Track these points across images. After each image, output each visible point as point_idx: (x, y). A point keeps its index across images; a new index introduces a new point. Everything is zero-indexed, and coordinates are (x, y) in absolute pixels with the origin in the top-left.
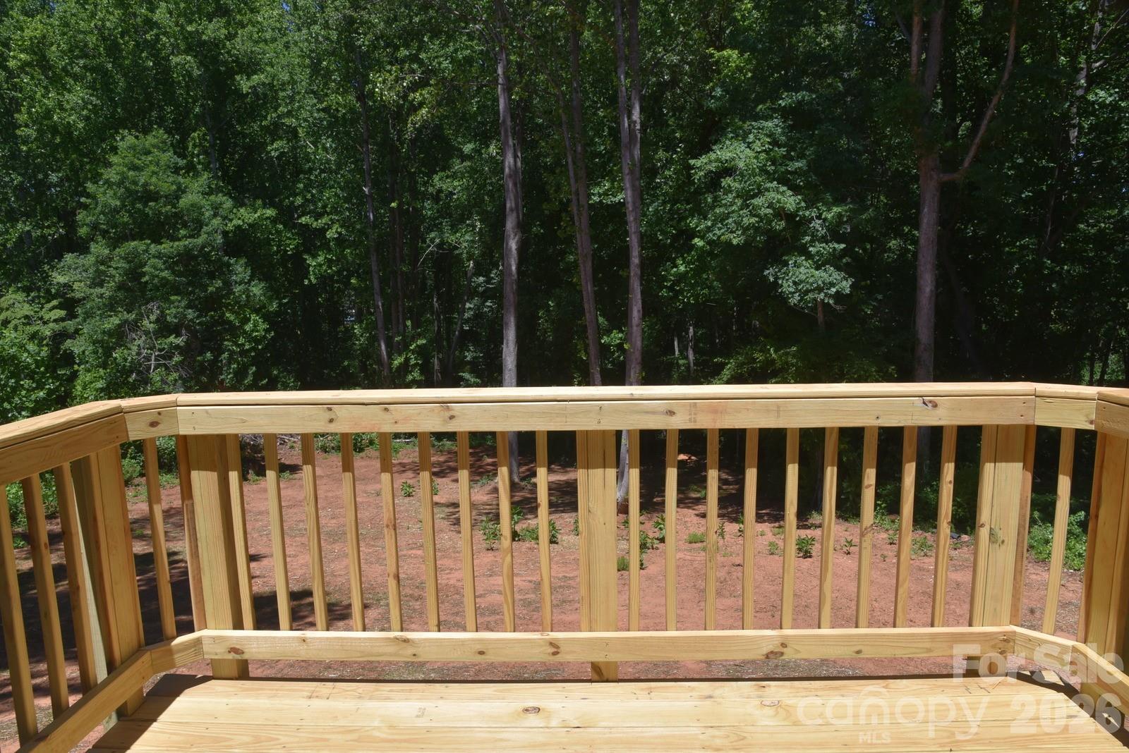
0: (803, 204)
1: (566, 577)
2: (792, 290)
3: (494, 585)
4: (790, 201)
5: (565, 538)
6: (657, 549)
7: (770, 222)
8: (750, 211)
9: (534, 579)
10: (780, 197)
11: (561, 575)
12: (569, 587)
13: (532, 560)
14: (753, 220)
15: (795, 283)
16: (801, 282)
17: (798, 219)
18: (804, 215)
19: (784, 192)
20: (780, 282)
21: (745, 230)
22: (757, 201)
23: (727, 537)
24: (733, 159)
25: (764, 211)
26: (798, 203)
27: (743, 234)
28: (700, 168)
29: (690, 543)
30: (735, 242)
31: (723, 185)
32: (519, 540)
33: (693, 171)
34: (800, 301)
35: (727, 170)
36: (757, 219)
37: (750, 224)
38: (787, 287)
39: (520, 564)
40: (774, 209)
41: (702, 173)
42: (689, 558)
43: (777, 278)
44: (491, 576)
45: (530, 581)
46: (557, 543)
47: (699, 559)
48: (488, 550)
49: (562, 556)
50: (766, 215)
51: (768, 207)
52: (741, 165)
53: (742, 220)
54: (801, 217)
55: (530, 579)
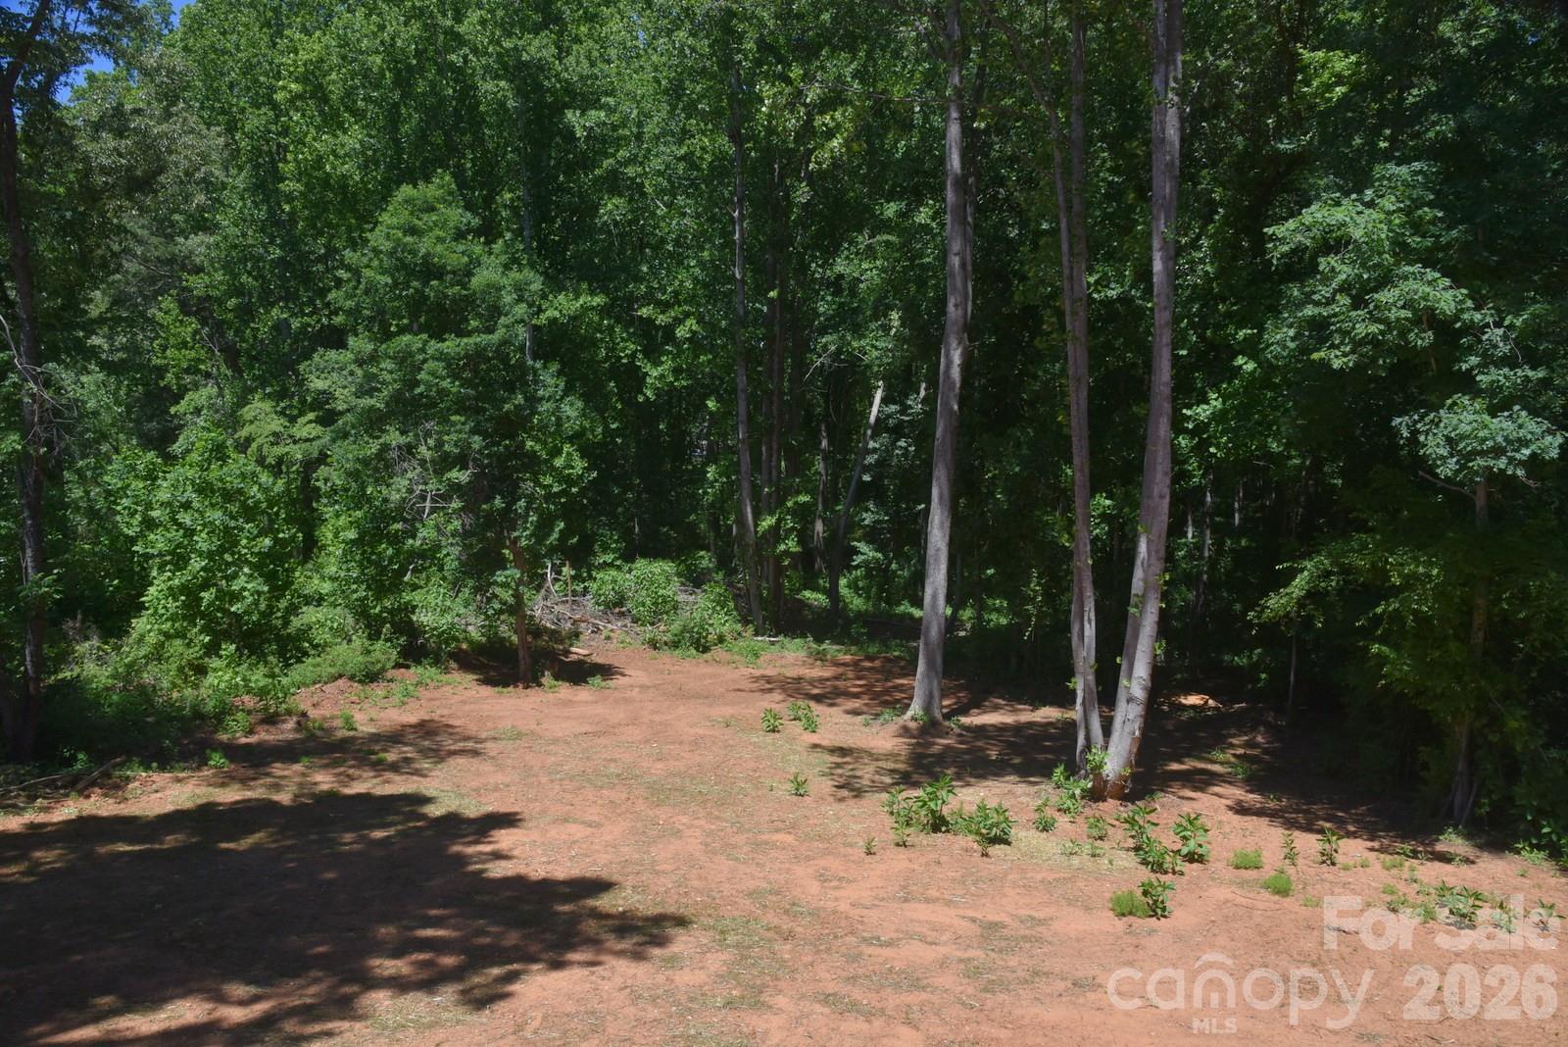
0: (1469, 303)
1: (1033, 918)
2: (1444, 452)
3: (912, 921)
4: (1446, 298)
5: (1022, 834)
6: (1182, 874)
7: (1403, 334)
8: (1370, 313)
9: (980, 916)
10: (1427, 290)
11: (1024, 912)
12: (1039, 940)
13: (972, 874)
14: (1374, 328)
15: (1449, 440)
16: (1462, 437)
17: (1458, 325)
18: (1472, 321)
19: (1435, 280)
20: (1422, 438)
21: (1357, 344)
22: (1385, 296)
23: (1300, 861)
24: (1344, 224)
25: (1393, 314)
26: (1462, 302)
27: (1353, 352)
28: (1283, 241)
29: (1237, 867)
30: (1336, 364)
31: (1321, 268)
32: (948, 831)
33: (1271, 245)
34: (1457, 472)
35: (1333, 242)
36: (1382, 327)
37: (1367, 335)
38: (1434, 446)
39: (954, 880)
40: (1415, 311)
41: (1286, 248)
42: (1243, 901)
43: (1415, 433)
44: (906, 900)
45: (973, 920)
46: (1009, 844)
47: (1261, 905)
48: (898, 845)
49: (1023, 871)
50: (1398, 319)
51: (1403, 307)
52: (1357, 234)
53: (1354, 328)
54: (1464, 322)
55: (971, 913)
